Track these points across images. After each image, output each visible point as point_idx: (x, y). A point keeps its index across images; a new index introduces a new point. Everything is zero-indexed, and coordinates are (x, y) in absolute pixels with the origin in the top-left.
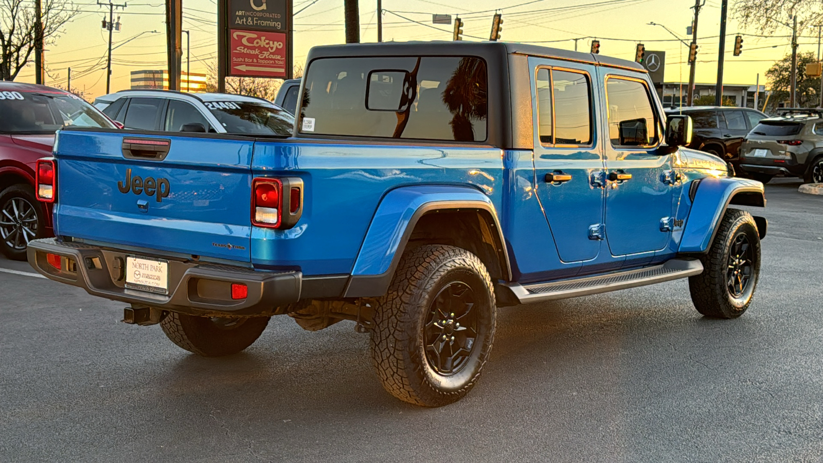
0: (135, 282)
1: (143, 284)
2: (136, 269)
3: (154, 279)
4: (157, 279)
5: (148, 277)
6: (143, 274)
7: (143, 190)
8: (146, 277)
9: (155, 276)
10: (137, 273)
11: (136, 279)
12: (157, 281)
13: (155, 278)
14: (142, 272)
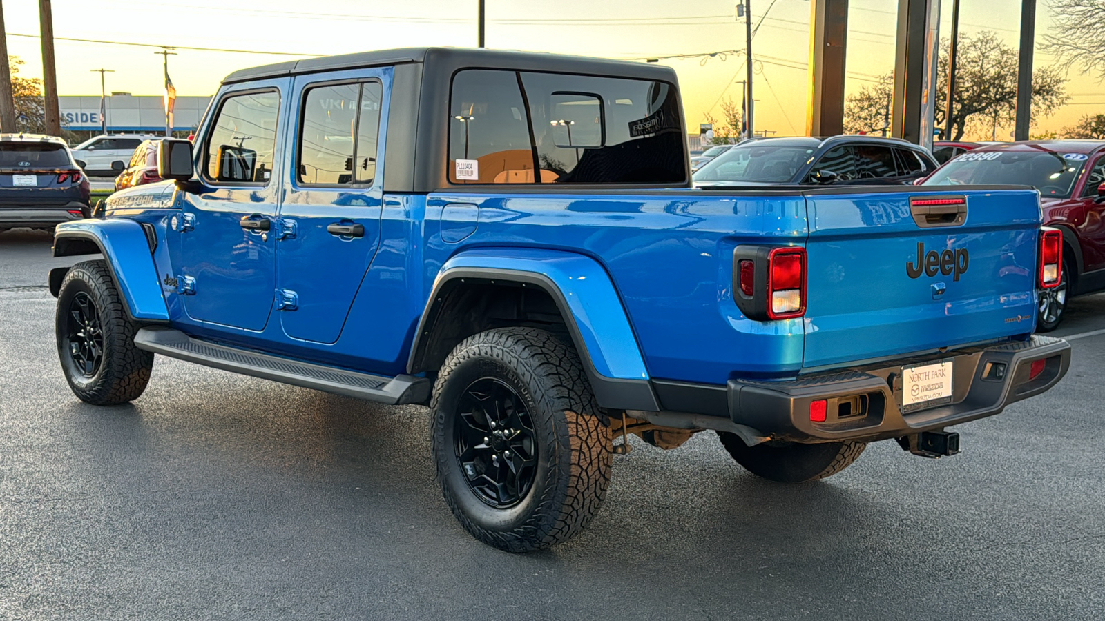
0: (913, 402)
1: (922, 400)
2: (914, 383)
3: (936, 389)
4: (939, 387)
5: (928, 388)
6: (922, 387)
7: (939, 270)
8: (927, 390)
9: (937, 384)
10: (915, 388)
11: (914, 397)
12: (939, 390)
13: (937, 386)
14: (921, 384)
